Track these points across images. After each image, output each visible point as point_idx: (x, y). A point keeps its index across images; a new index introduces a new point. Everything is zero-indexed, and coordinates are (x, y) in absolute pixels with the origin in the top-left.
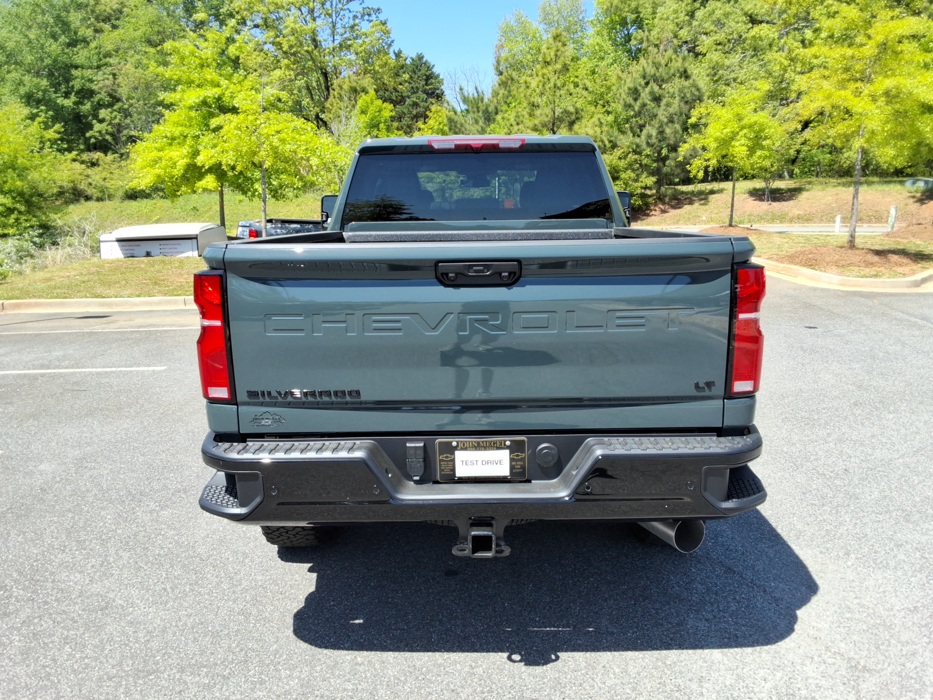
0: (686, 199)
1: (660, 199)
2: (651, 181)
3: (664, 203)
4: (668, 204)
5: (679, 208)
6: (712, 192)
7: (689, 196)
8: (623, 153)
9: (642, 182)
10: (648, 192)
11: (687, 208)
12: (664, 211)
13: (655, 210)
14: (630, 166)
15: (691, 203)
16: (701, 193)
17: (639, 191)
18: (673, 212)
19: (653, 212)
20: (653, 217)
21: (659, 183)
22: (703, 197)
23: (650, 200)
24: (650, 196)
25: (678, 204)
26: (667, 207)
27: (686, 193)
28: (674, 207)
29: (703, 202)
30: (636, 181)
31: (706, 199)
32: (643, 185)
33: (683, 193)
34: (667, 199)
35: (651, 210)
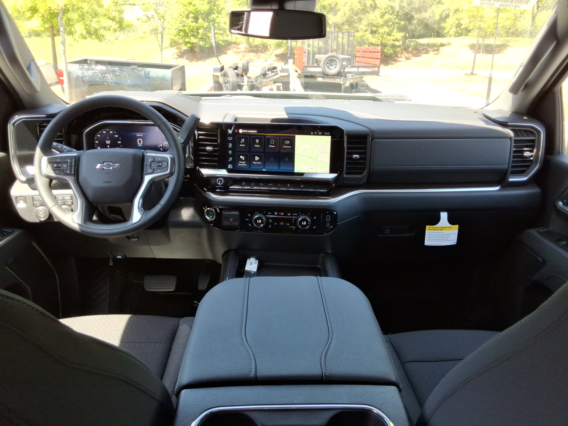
0: (423, 49)
1: (406, 49)
2: (399, 35)
3: (408, 52)
4: (411, 53)
5: (419, 56)
6: (442, 45)
7: (425, 47)
8: (382, 12)
9: (393, 36)
10: (397, 43)
11: (424, 56)
12: (407, 59)
13: (402, 57)
14: (386, 23)
15: (427, 52)
16: (434, 45)
17: (391, 42)
18: (414, 59)
19: (400, 59)
20: (400, 62)
21: (405, 38)
22: (436, 48)
23: (398, 49)
24: (398, 46)
25: (418, 53)
26: (410, 55)
27: (424, 45)
28: (415, 56)
29: (436, 52)
30: (389, 34)
31: (438, 50)
32: (394, 38)
33: (421, 45)
34: (410, 49)
35: (398, 57)
